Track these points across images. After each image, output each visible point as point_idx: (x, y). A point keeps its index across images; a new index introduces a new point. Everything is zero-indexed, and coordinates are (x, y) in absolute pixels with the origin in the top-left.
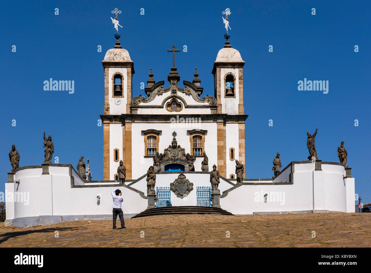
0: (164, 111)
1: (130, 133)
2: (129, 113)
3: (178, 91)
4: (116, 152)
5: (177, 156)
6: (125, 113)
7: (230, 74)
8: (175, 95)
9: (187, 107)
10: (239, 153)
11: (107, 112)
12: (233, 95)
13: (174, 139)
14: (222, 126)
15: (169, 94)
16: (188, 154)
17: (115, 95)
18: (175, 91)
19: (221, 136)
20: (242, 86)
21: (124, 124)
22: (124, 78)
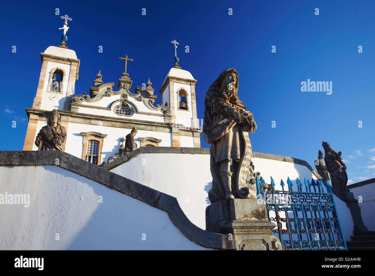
0: (111, 114)
3: (129, 96)
7: (182, 89)
8: (126, 99)
9: (138, 113)
11: (37, 106)
14: (177, 138)
15: (118, 97)
17: (51, 90)
18: (126, 95)
20: (195, 101)
22: (66, 74)
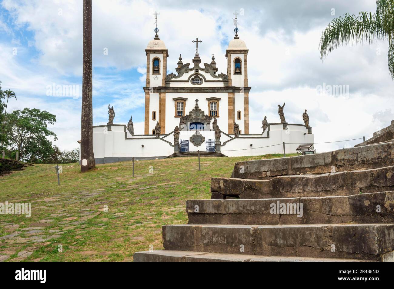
0: (189, 85)
1: (164, 100)
2: (164, 86)
3: (200, 71)
4: (154, 113)
5: (199, 116)
6: (161, 86)
7: (238, 58)
8: (198, 73)
9: (206, 81)
10: (245, 114)
11: (148, 85)
12: (240, 73)
13: (197, 104)
14: (231, 96)
15: (193, 72)
16: (207, 115)
17: (154, 73)
18: (198, 70)
19: (232, 102)
21: (160, 94)
22: (161, 60)
